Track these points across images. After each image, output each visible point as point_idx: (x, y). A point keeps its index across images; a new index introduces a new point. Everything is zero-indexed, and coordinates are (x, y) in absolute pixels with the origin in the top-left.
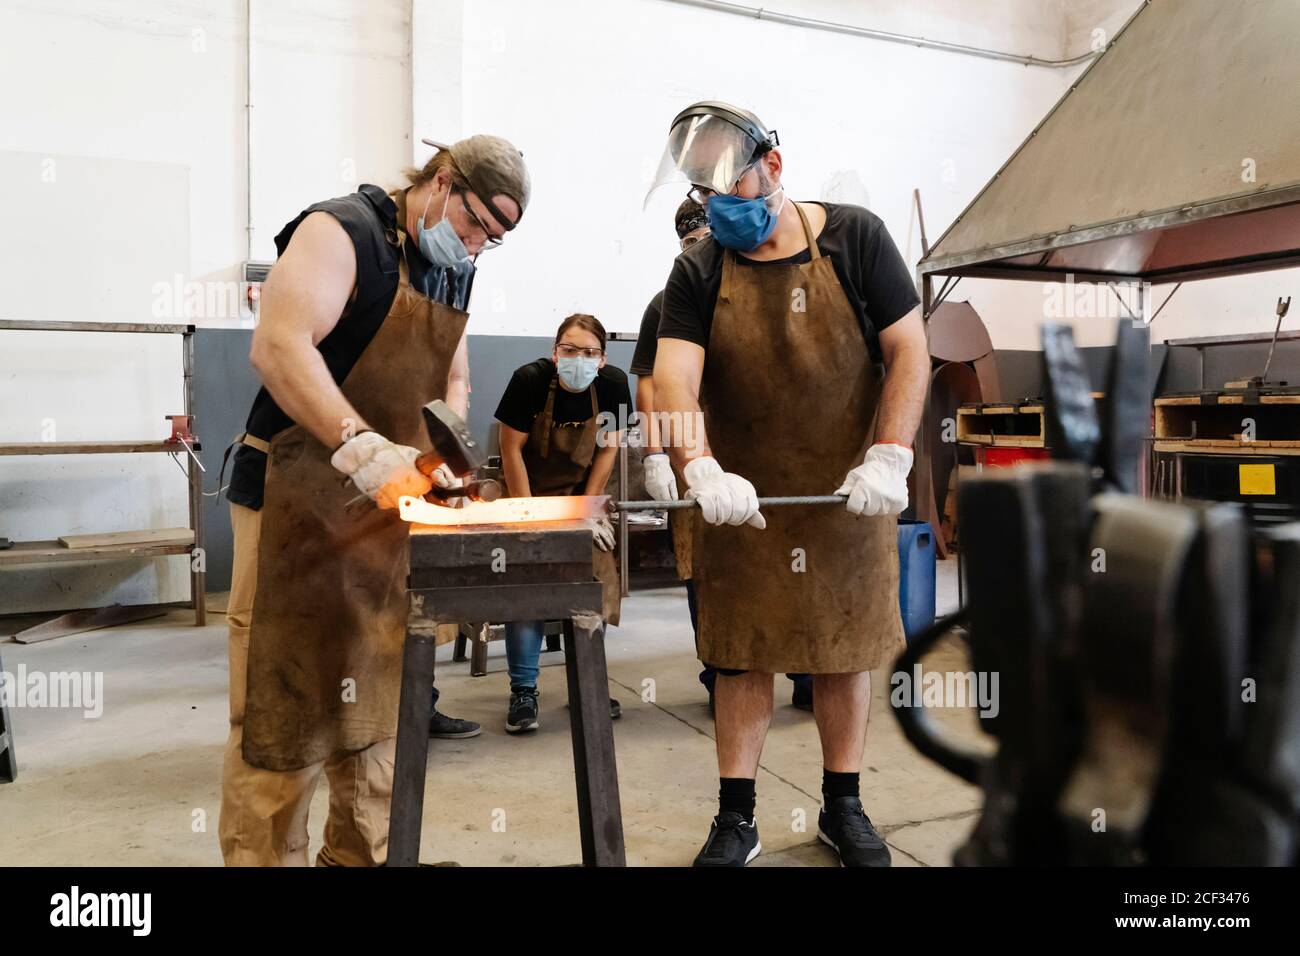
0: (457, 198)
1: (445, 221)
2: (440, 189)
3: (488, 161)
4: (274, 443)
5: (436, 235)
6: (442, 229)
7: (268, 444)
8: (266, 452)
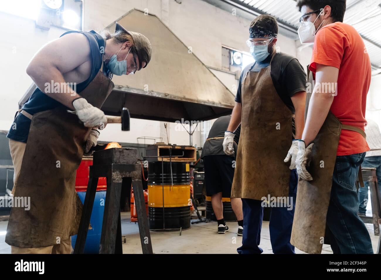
0: (131, 55)
1: (125, 61)
2: (125, 49)
3: (145, 48)
4: (35, 116)
5: (120, 64)
6: (123, 63)
7: (32, 116)
8: (31, 119)
